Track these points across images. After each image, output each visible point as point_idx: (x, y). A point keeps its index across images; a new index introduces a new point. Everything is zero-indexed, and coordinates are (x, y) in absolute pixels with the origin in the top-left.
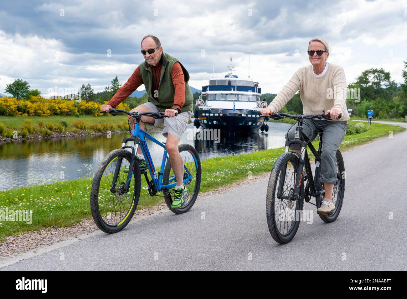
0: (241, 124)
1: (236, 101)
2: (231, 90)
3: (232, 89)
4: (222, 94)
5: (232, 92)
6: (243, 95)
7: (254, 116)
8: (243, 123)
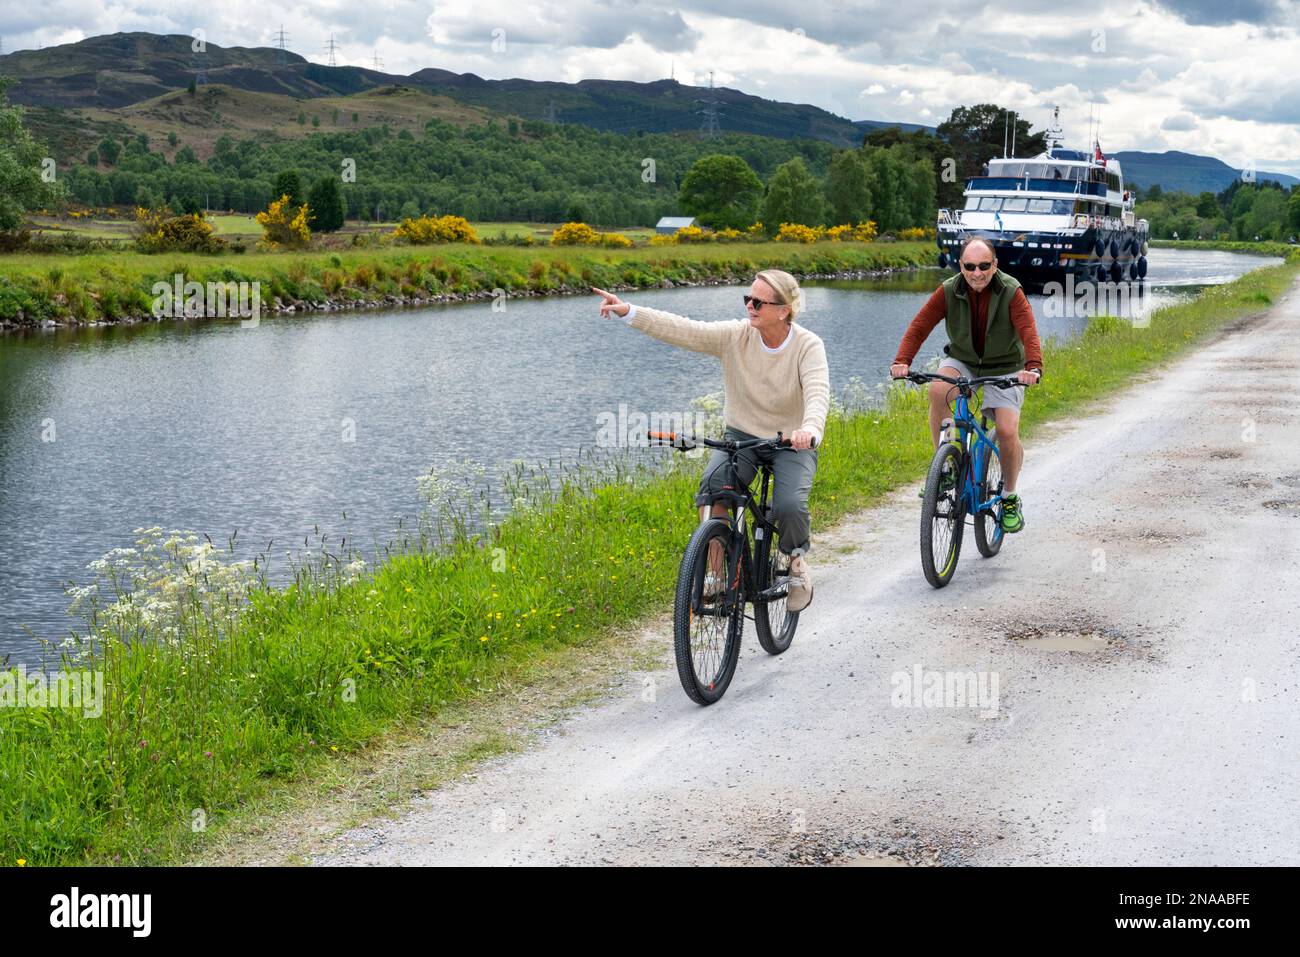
0: (1013, 263)
1: (1023, 212)
2: (1015, 189)
3: (1019, 187)
4: (995, 197)
5: (1018, 193)
6: (1041, 199)
7: (1048, 246)
8: (1019, 261)
